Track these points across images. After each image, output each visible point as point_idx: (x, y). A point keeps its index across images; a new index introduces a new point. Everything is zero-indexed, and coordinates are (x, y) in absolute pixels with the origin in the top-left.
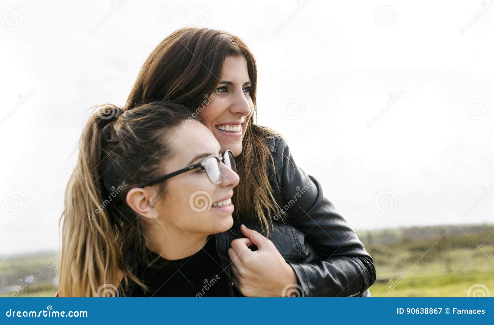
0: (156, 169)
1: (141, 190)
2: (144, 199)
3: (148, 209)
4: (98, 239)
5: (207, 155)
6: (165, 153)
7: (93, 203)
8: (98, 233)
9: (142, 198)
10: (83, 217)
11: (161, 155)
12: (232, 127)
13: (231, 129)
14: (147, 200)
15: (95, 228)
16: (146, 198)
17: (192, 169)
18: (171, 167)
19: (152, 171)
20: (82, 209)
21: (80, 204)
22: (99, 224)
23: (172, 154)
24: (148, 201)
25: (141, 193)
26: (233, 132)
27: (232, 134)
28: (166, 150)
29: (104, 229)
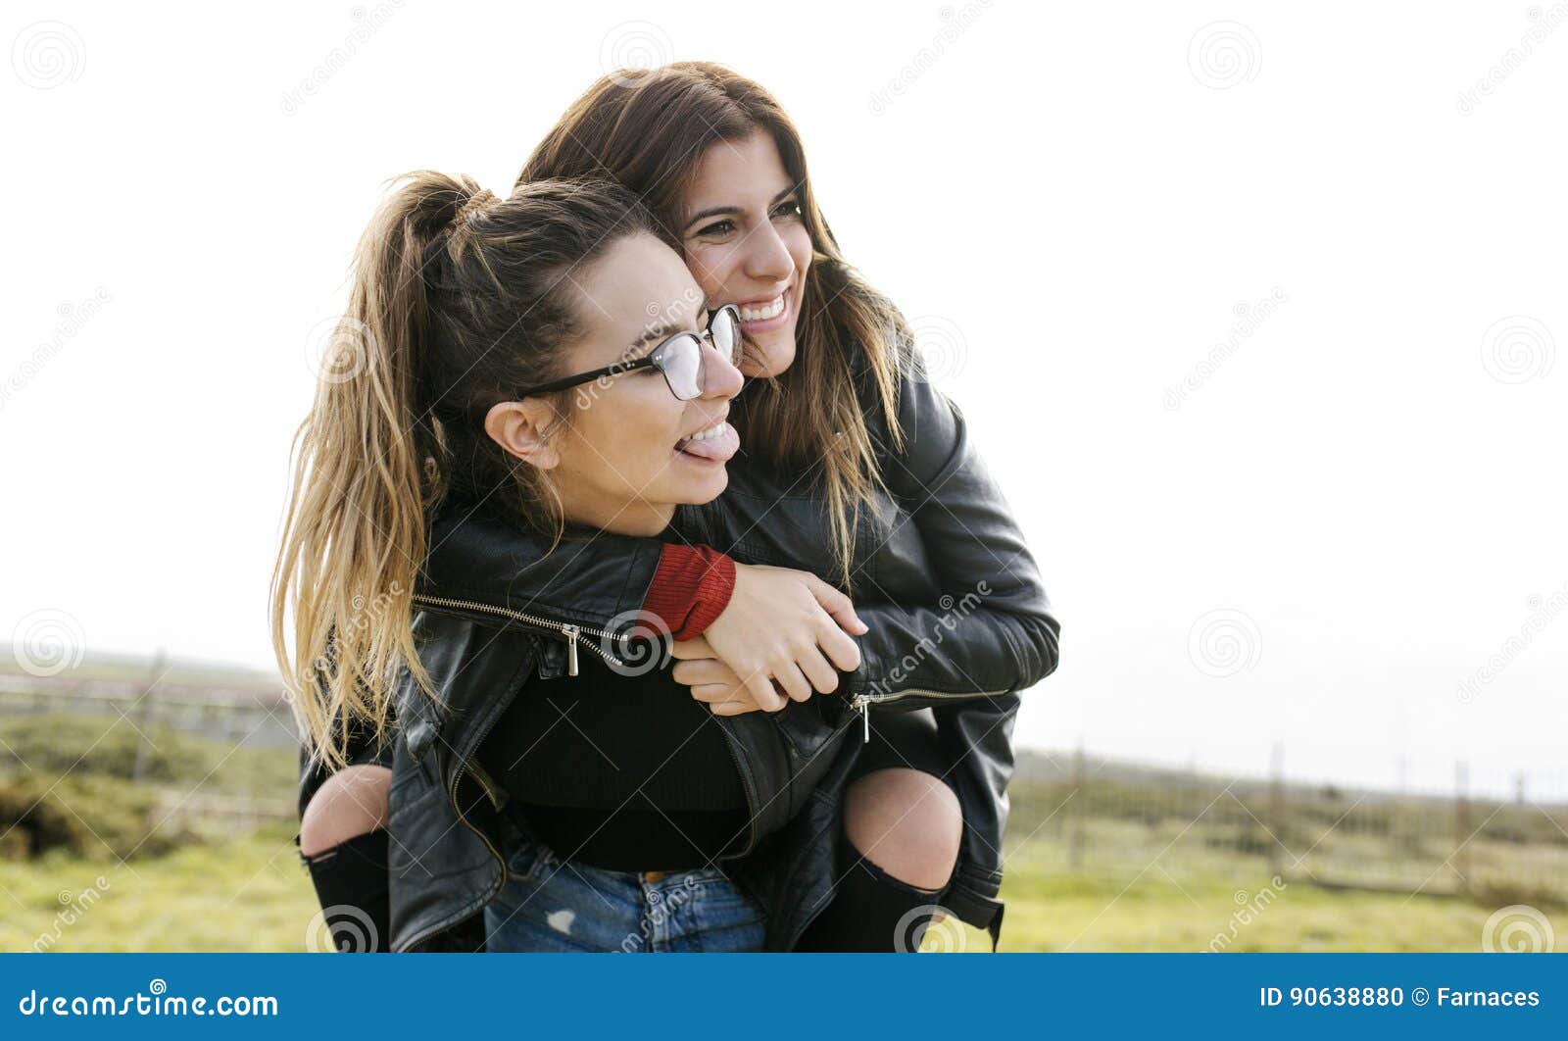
0: (549, 363)
1: (515, 406)
2: (525, 423)
3: (534, 447)
4: (378, 496)
5: (671, 332)
6: (568, 328)
7: (380, 411)
8: (380, 480)
9: (521, 421)
10: (350, 437)
11: (563, 332)
12: (757, 311)
13: (757, 315)
14: (530, 427)
15: (375, 469)
16: (529, 421)
17: (632, 368)
18: (582, 360)
19: (540, 367)
20: (350, 418)
21: (346, 406)
22: (387, 463)
23: (583, 332)
24: (534, 428)
25: (518, 414)
26: (763, 320)
27: (761, 324)
28: (570, 321)
29: (396, 479)
